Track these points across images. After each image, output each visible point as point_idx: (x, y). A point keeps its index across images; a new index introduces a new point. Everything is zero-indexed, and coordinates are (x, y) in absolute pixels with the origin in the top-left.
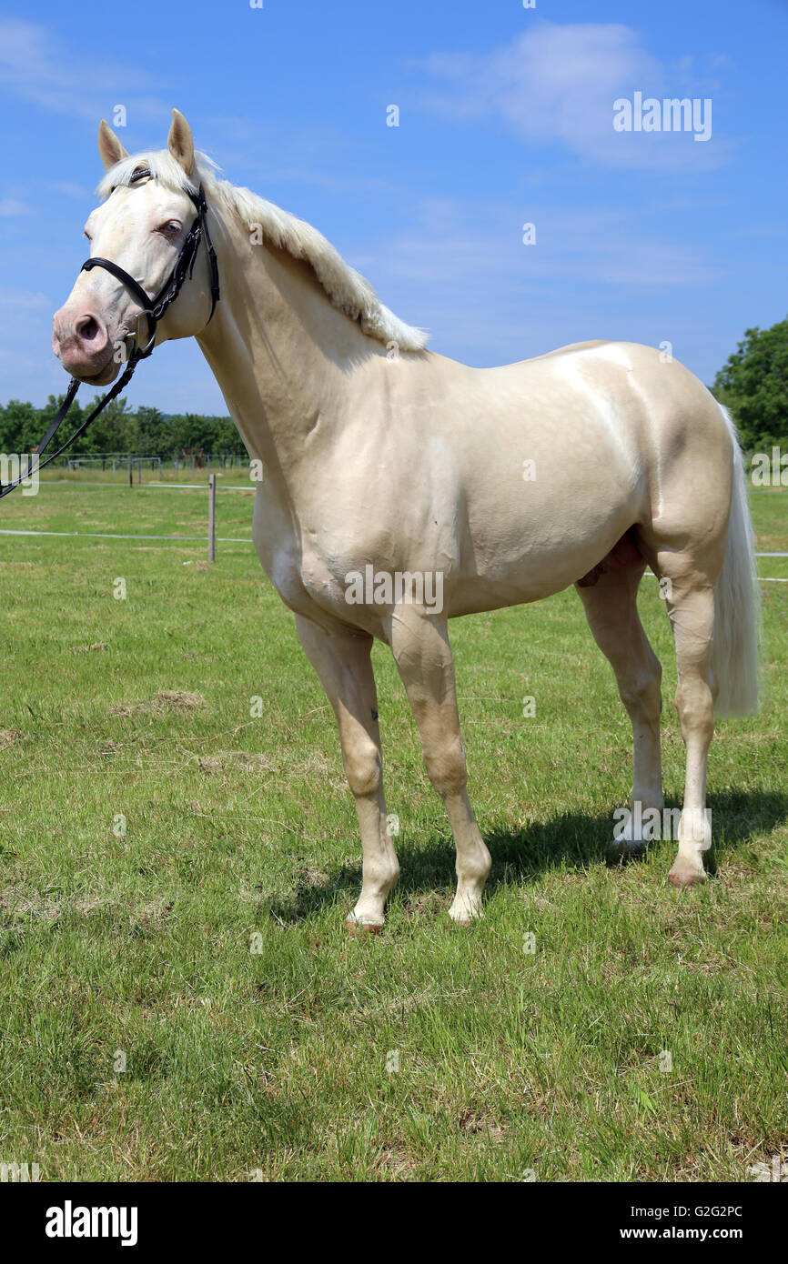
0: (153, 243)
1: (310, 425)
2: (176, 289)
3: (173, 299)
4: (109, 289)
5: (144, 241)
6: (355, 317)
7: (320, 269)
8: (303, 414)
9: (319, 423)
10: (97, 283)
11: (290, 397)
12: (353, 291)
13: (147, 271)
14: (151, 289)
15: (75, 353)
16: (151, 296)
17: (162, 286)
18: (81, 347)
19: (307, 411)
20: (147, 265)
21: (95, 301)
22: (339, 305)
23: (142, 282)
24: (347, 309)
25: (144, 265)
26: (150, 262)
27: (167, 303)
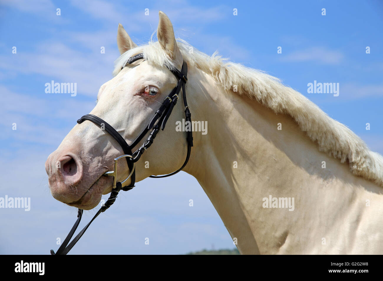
0: (135, 104)
1: (280, 243)
2: (151, 138)
3: (147, 146)
4: (93, 137)
5: (128, 102)
6: (344, 160)
7: (300, 119)
8: (273, 233)
9: (288, 241)
10: (84, 132)
11: (260, 219)
12: (335, 138)
13: (128, 124)
14: (129, 137)
15: (59, 185)
16: (129, 142)
17: (139, 135)
18: (63, 180)
19: (276, 231)
20: (129, 118)
21: (80, 145)
22: (325, 150)
23: (123, 132)
24: (335, 153)
25: (126, 119)
26: (131, 117)
27: (143, 149)
